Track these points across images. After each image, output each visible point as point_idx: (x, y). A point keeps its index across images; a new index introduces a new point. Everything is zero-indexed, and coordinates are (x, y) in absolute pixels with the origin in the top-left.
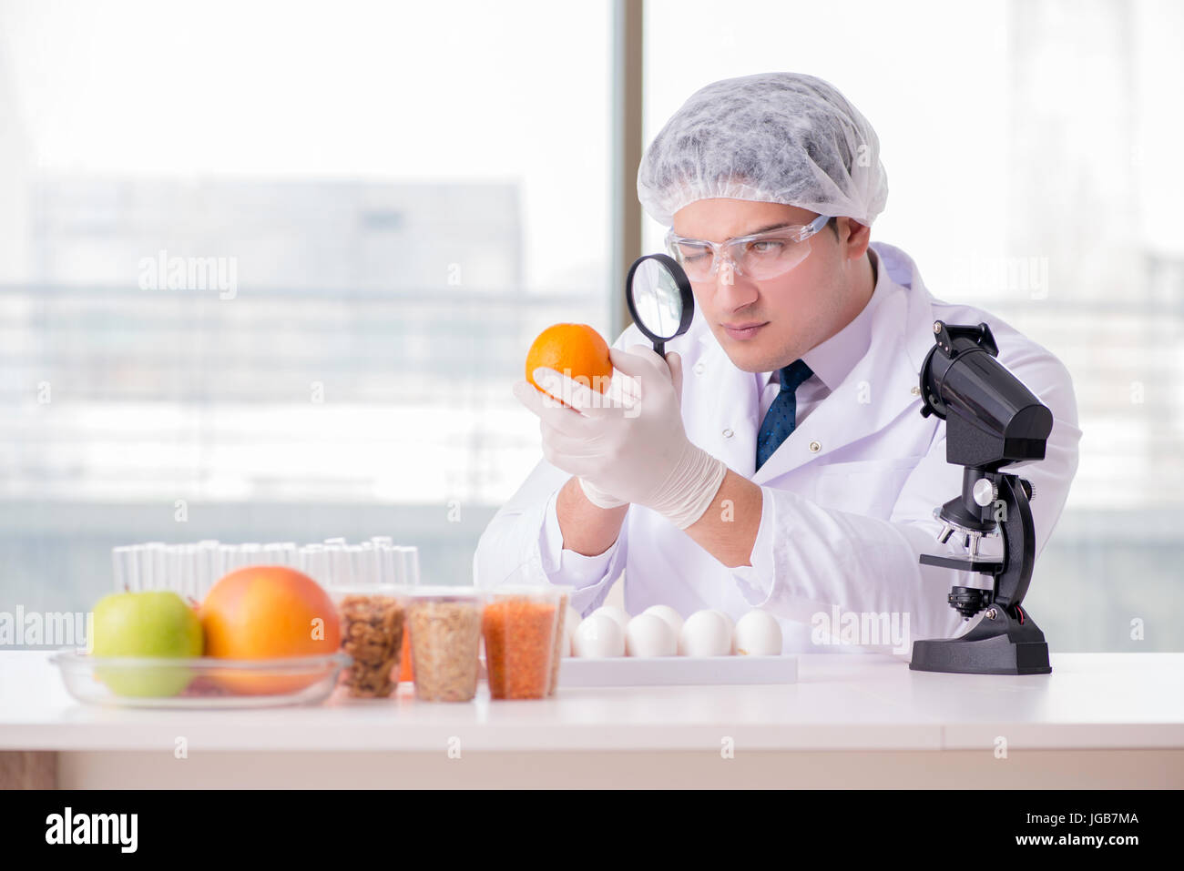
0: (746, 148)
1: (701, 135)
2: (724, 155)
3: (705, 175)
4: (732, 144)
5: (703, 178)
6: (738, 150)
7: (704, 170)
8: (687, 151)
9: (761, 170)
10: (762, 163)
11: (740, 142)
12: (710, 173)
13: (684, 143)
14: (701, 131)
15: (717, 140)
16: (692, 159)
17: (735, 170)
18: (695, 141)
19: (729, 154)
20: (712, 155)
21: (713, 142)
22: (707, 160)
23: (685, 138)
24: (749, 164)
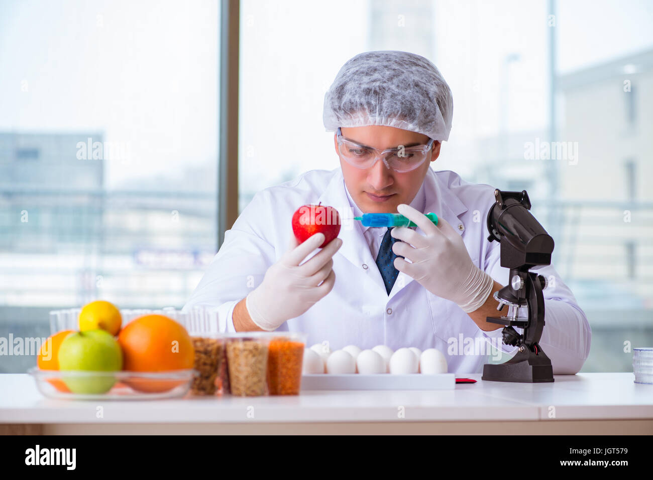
0: (407, 100)
1: (380, 89)
2: (396, 103)
3: (382, 113)
4: (400, 97)
5: (380, 114)
6: (403, 101)
7: (381, 110)
8: (370, 97)
9: (415, 114)
10: (416, 110)
11: (404, 97)
12: (386, 112)
13: (368, 92)
14: (379, 86)
15: (390, 94)
16: (373, 102)
17: (402, 113)
18: (376, 92)
19: (399, 103)
20: (388, 102)
21: (388, 95)
22: (385, 104)
23: (368, 89)
24: (410, 110)
